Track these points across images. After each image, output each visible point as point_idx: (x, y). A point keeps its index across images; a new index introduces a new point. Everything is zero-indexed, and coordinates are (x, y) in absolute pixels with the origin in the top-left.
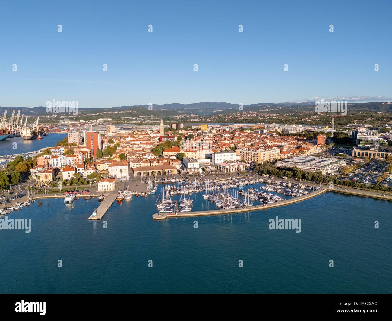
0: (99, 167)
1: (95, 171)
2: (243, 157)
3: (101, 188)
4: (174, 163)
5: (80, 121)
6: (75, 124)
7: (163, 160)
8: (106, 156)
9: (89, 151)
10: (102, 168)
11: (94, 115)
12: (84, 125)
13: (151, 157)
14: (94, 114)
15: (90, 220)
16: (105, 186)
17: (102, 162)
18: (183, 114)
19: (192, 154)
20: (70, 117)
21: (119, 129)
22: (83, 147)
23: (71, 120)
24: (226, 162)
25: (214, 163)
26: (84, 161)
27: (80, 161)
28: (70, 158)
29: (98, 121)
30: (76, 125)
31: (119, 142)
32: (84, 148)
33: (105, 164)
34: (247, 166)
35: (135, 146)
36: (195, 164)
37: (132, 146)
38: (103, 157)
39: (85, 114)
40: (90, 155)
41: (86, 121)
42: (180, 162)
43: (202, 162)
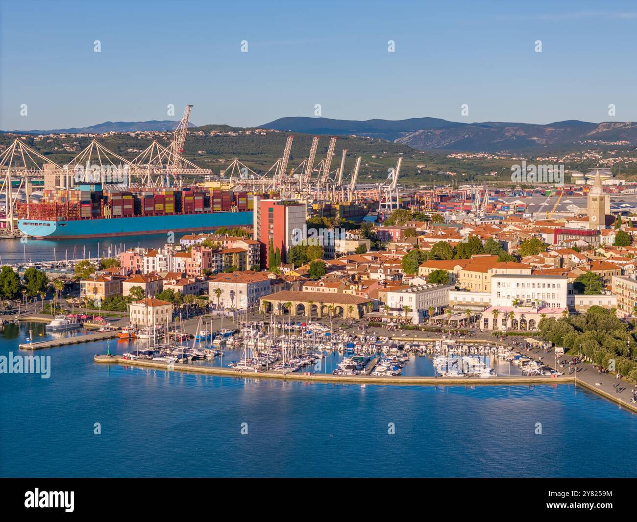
1: (181, 288)
15: (21, 348)
19: (478, 277)
27: (198, 269)
28: (179, 258)
36: (406, 296)
43: (456, 298)
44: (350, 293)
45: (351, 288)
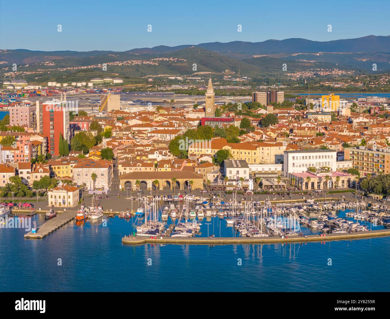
0: (59, 170)
1: (48, 174)
2: (358, 163)
3: (53, 200)
4: (202, 169)
5: (50, 84)
6: (35, 90)
7: (182, 164)
8: (75, 153)
9: (45, 141)
10: (65, 172)
11: (83, 71)
12: (55, 93)
13: (164, 157)
14: (83, 68)
15: (26, 238)
16: (60, 197)
17: (66, 162)
18: (311, 67)
19: (247, 153)
20: (28, 73)
21: (132, 102)
22: (34, 134)
23: (28, 82)
24: (311, 170)
25: (287, 173)
26: (34, 158)
27: (26, 158)
28: (8, 151)
29: (90, 85)
30: (38, 93)
31: (109, 129)
32: (36, 136)
33: (71, 165)
34: (352, 180)
35: (139, 136)
36: (241, 170)
37: (133, 137)
38: (70, 155)
39: (63, 67)
40: (45, 149)
41: (62, 85)
42: (217, 168)
44: (165, 170)
45: (165, 167)
